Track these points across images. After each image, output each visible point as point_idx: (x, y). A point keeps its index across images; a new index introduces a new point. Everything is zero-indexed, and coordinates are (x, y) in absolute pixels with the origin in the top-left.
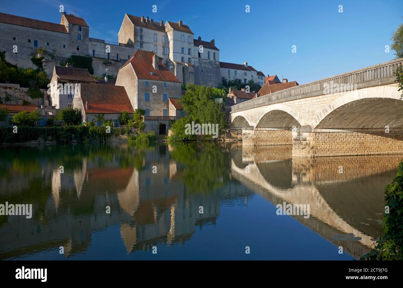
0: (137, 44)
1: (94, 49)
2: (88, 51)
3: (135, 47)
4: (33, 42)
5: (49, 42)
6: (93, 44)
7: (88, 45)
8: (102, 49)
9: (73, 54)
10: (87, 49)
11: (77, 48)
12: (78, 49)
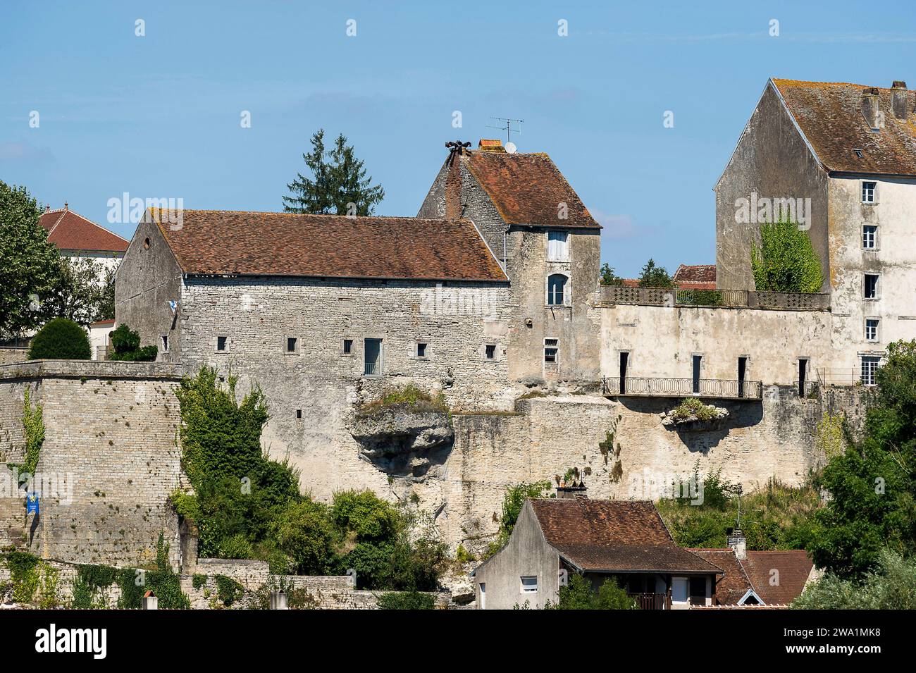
0: (847, 285)
1: (625, 348)
2: (599, 363)
3: (833, 305)
4: (359, 348)
5: (424, 340)
6: (622, 322)
7: (599, 327)
8: (663, 339)
9: (530, 386)
10: (592, 352)
11: (547, 351)
12: (550, 357)
